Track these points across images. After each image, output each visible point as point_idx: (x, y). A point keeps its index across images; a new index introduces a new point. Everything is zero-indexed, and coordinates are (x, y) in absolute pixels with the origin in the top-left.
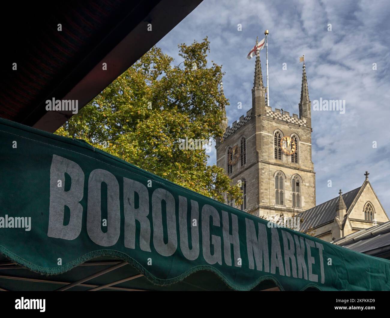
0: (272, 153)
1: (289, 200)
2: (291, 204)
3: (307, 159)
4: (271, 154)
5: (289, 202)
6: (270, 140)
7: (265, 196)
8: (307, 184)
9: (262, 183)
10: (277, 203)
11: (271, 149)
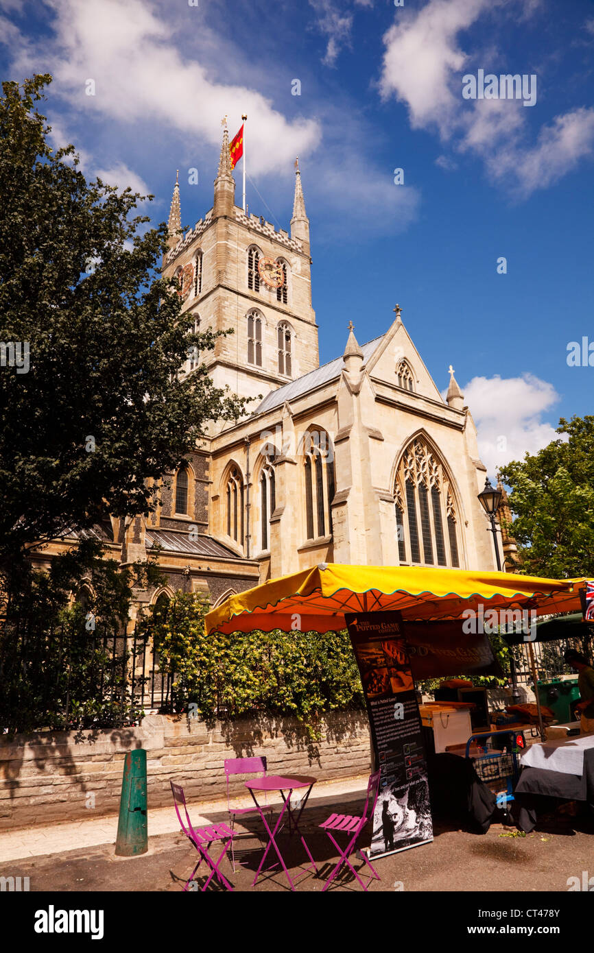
0: (243, 278)
1: (272, 361)
2: (277, 368)
3: (303, 301)
4: (242, 280)
5: (272, 363)
6: (240, 256)
7: (229, 344)
8: (304, 342)
9: (224, 322)
10: (250, 360)
11: (242, 270)
